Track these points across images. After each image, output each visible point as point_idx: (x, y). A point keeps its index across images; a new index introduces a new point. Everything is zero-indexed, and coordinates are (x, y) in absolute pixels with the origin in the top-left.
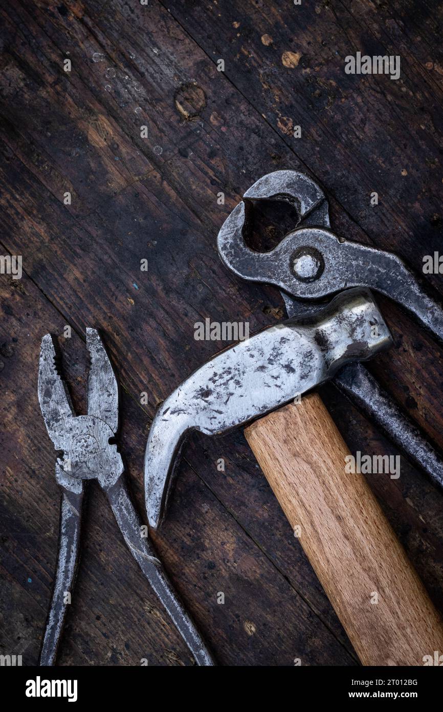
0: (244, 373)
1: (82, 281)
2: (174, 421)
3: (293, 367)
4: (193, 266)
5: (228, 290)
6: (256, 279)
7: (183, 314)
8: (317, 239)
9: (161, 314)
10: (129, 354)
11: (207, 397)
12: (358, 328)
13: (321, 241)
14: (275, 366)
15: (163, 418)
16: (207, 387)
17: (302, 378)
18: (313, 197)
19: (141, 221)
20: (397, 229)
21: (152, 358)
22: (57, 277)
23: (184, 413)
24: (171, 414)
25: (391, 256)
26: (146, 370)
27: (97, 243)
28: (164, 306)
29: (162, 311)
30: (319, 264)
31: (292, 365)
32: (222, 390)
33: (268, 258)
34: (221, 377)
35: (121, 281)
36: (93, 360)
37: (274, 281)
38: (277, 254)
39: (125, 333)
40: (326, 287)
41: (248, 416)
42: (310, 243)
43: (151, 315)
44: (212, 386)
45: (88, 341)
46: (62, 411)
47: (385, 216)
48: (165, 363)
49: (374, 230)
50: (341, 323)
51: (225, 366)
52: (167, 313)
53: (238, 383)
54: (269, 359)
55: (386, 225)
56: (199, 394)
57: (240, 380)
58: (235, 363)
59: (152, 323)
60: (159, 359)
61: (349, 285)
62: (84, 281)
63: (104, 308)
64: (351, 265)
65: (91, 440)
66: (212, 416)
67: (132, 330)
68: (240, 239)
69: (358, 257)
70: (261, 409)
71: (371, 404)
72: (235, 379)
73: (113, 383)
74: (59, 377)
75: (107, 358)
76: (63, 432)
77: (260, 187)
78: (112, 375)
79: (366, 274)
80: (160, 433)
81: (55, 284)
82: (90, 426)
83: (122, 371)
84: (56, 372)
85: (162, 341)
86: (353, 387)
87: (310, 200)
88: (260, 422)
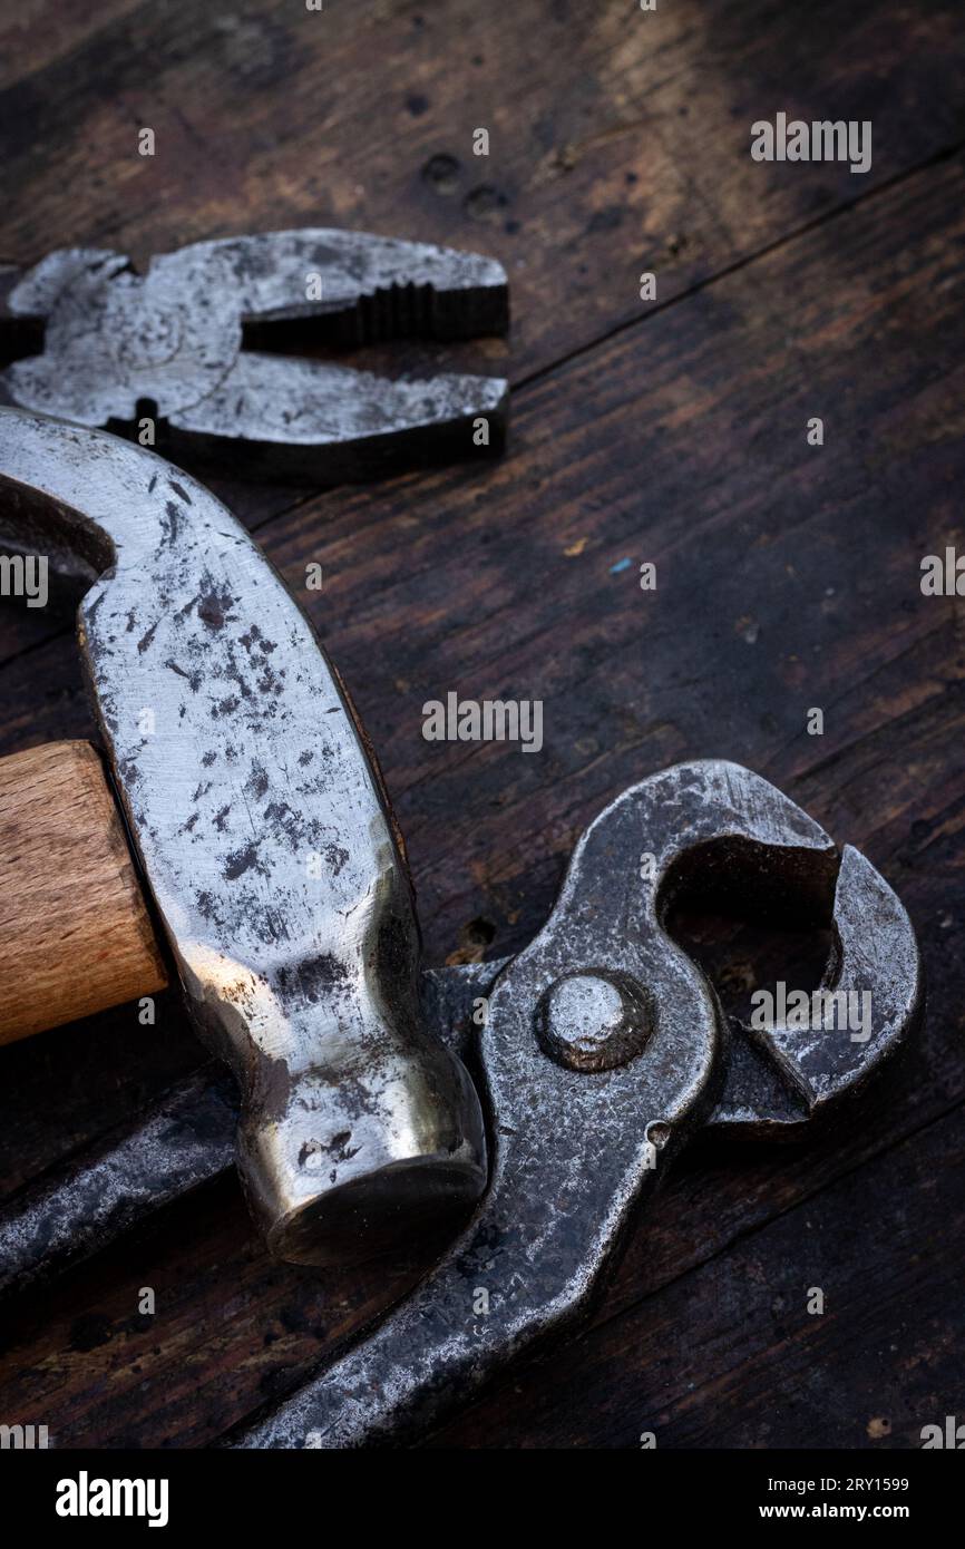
0: (257, 728)
1: (662, 421)
2: (147, 507)
3: (245, 875)
4: (661, 734)
5: (566, 827)
6: (575, 866)
7: (510, 688)
8: (675, 1060)
9: (522, 624)
10: (413, 522)
11: (202, 615)
12: (334, 1090)
13: (664, 1070)
14: (259, 824)
15: (160, 480)
16: (233, 618)
17: (204, 898)
18: (815, 1064)
19: (826, 608)
20: (688, 1375)
21: (387, 583)
22: (686, 357)
23: (163, 542)
24: (170, 504)
25: (576, 1287)
26: (356, 562)
27: (774, 477)
28: (547, 636)
29: (529, 629)
30: (585, 1047)
31: (250, 872)
32: (214, 658)
33: (637, 909)
34: (255, 662)
35: (643, 528)
36: (402, 387)
37: (557, 917)
38: (643, 935)
39: (479, 519)
40: (509, 1071)
41: (114, 725)
42: (666, 1038)
43: (523, 599)
44: (234, 631)
45: (463, 381)
46: (264, 286)
47: (736, 1344)
48: (367, 615)
49: (693, 1300)
50: (364, 1046)
51: (291, 676)
52: (522, 643)
53: (228, 707)
54: (285, 807)
55: (704, 1342)
56: (214, 591)
57: (235, 715)
58: (294, 709)
59: (501, 596)
60: (383, 601)
61: (504, 1141)
62: (661, 430)
63: (569, 471)
64: (569, 1154)
65: (161, 351)
66: (137, 619)
67: (486, 540)
68: (708, 828)
69: (590, 1176)
70: (129, 764)
71: (100, 1168)
72: (243, 701)
73: (323, 432)
74: (369, 291)
75: (403, 424)
76: (201, 281)
77: (870, 895)
78: (348, 433)
79: (530, 1196)
80: (116, 464)
81: (663, 350)
82: (203, 355)
83: (366, 497)
84: (385, 283)
85: (436, 616)
86: (169, 1123)
87: (807, 1050)
88: (94, 768)
